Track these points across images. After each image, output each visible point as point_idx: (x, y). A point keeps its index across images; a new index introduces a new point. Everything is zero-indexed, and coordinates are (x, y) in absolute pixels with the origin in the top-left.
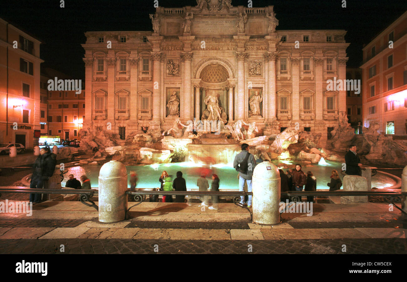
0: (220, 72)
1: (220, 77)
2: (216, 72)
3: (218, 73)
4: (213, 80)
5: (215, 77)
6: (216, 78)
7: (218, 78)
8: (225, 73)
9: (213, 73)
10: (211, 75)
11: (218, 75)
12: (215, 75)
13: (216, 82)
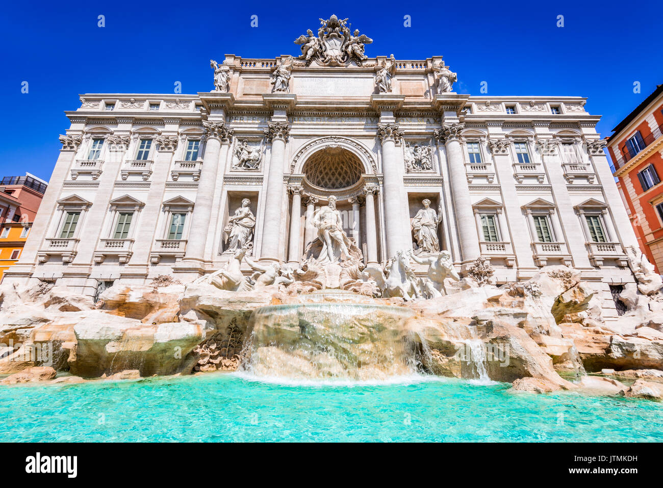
0: (345, 168)
1: (344, 178)
2: (336, 169)
3: (339, 170)
4: (330, 184)
5: (333, 179)
6: (337, 179)
7: (340, 179)
8: (356, 168)
9: (330, 169)
10: (327, 174)
11: (340, 174)
12: (333, 174)
13: (337, 188)
